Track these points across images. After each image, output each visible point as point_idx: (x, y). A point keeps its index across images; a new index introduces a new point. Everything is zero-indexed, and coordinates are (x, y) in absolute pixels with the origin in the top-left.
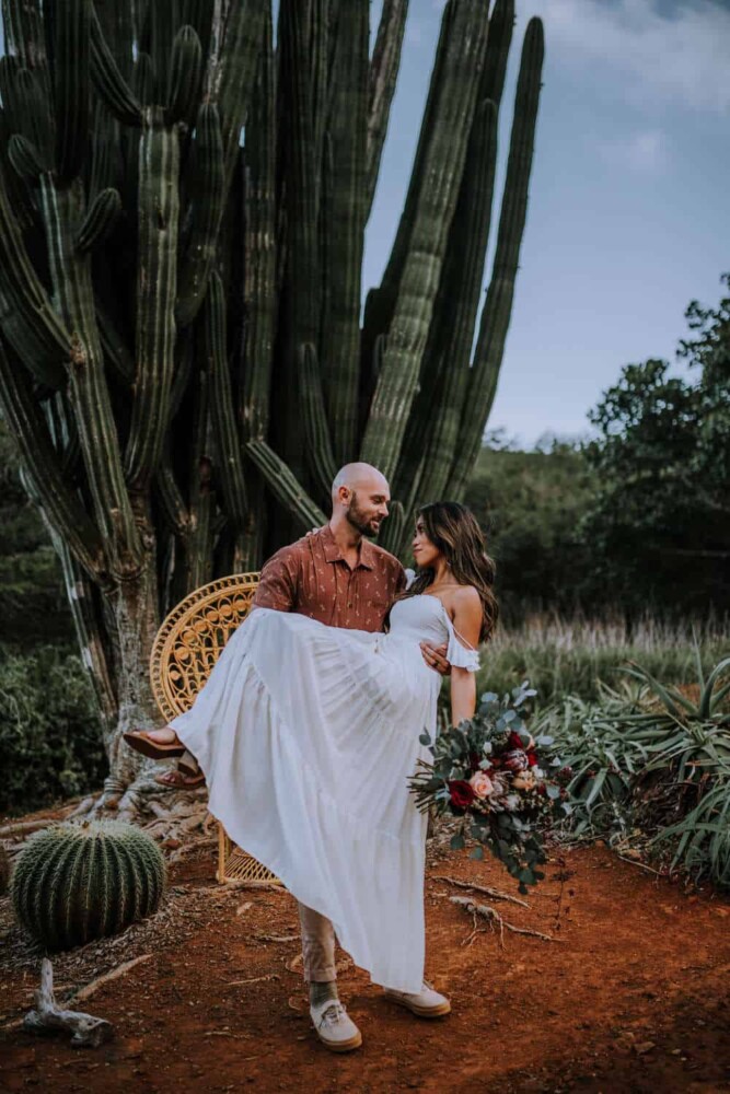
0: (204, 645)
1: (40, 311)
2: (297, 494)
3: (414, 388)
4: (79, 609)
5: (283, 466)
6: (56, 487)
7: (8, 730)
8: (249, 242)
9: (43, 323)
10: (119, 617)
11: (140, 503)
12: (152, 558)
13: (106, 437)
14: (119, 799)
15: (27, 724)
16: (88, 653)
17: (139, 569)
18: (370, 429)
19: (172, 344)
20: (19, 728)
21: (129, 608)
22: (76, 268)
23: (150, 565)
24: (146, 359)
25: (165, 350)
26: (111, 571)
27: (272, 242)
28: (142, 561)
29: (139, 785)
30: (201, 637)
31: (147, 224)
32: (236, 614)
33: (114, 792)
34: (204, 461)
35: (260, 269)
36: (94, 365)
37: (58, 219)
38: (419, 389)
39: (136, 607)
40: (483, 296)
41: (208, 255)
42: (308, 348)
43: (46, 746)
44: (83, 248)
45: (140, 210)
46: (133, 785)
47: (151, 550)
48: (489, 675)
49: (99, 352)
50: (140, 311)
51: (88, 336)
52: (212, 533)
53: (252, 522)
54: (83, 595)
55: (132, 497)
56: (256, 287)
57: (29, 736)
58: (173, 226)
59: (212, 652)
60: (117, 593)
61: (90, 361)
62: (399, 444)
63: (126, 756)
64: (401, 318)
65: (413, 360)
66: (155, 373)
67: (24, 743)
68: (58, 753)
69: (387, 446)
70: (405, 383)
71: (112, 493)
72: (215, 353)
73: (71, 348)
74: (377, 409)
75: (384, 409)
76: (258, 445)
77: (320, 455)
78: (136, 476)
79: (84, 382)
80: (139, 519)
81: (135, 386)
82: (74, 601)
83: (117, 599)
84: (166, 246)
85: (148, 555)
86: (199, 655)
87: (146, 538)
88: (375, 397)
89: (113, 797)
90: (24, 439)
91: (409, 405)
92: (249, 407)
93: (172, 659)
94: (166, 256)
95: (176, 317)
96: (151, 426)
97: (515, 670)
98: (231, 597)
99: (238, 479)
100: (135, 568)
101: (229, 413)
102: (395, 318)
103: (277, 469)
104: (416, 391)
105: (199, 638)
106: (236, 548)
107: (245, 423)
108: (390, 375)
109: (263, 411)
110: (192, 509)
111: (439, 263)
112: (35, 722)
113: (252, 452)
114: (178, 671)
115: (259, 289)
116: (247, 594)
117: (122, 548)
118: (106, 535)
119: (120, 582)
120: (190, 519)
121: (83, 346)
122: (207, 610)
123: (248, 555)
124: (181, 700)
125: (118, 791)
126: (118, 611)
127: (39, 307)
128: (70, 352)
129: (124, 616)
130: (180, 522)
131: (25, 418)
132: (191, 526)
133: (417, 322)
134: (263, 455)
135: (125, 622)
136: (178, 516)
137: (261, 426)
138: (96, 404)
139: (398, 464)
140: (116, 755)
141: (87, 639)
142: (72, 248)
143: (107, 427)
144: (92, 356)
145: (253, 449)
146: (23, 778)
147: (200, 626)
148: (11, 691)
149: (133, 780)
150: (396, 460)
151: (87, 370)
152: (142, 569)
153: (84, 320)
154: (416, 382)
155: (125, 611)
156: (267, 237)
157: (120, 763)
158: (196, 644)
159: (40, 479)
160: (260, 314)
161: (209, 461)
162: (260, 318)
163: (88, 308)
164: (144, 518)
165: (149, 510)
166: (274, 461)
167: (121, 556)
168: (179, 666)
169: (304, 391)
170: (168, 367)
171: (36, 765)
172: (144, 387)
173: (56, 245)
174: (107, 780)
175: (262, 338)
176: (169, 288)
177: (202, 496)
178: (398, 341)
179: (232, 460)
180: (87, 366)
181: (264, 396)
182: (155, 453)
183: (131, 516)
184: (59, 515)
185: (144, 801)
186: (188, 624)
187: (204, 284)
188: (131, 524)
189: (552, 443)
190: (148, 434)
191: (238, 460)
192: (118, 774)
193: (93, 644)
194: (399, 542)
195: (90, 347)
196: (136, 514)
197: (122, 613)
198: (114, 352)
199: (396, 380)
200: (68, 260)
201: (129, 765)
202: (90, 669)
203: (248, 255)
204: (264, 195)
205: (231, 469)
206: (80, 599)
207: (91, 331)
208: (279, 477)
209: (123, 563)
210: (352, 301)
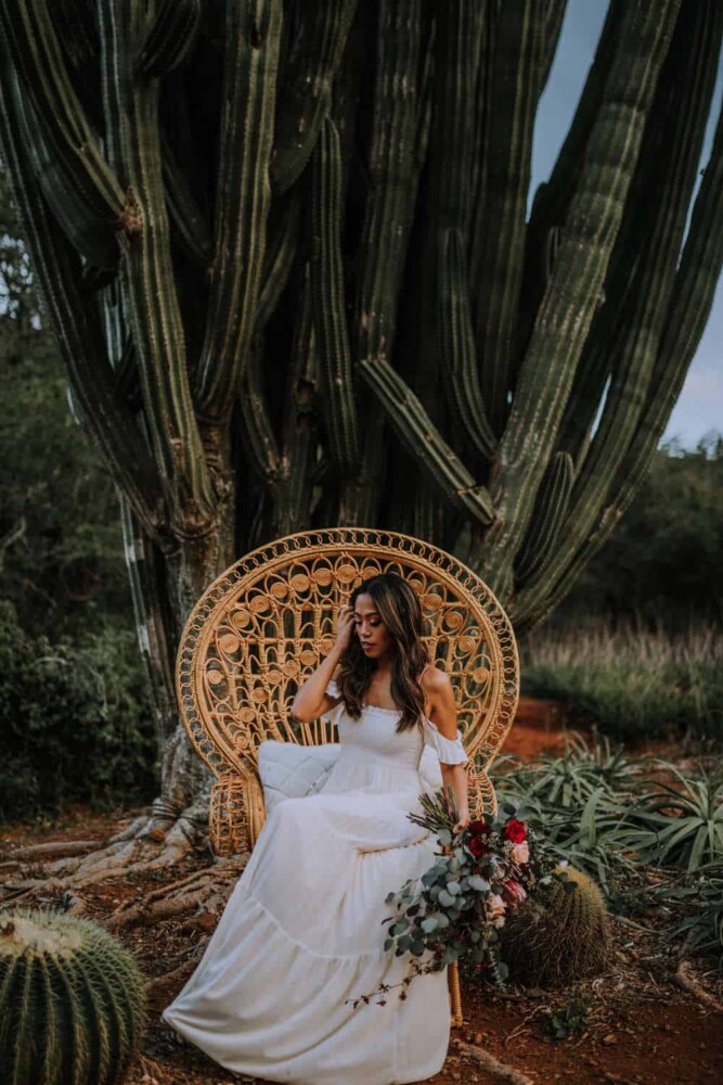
0: (263, 633)
1: (80, 152)
2: (426, 433)
3: (598, 296)
4: (138, 576)
5: (409, 394)
6: (105, 408)
7: (94, 712)
8: (382, 88)
9: (83, 169)
10: (180, 587)
11: (215, 435)
12: (227, 511)
13: (166, 337)
14: (167, 829)
15: (113, 707)
16: (145, 632)
17: (208, 524)
18: (534, 349)
19: (265, 214)
20: (104, 711)
21: (194, 576)
22: (136, 97)
23: (225, 520)
24: (228, 232)
25: (254, 220)
26: (173, 526)
27: (413, 90)
28: (214, 514)
29: (196, 811)
30: (260, 622)
31: (236, 38)
32: (315, 589)
33: (164, 817)
34: (304, 384)
35: (395, 124)
36: (154, 236)
37: (114, 28)
38: (603, 300)
39: (203, 574)
40: (699, 179)
41: (320, 90)
42: (453, 237)
43: (137, 733)
44: (145, 68)
45: (229, 20)
46: (188, 810)
47: (226, 500)
48: (648, 689)
49: (163, 218)
50: (222, 165)
51: (148, 194)
52: (310, 483)
53: (364, 471)
54: (143, 556)
55: (203, 426)
56: (386, 151)
57: (117, 721)
58: (273, 45)
59: (276, 645)
60: (179, 556)
61: (150, 229)
62: (573, 372)
63: (182, 771)
64: (586, 195)
65: (599, 255)
66: (239, 253)
67: (111, 727)
68: (148, 743)
69: (558, 373)
70: (586, 287)
71: (173, 415)
72: (323, 234)
73: (122, 209)
74: (544, 322)
75: (555, 321)
76: (376, 363)
77: (461, 380)
78: (210, 397)
79: (141, 260)
80: (213, 456)
81: (211, 271)
82: (132, 564)
83: (179, 564)
84: (261, 71)
85: (223, 507)
86: (254, 649)
87: (220, 483)
88: (542, 306)
89: (161, 824)
90: (67, 342)
91: (590, 317)
92: (368, 313)
93: (212, 650)
94: (260, 85)
95: (271, 177)
96: (231, 327)
97: (678, 685)
98: (309, 563)
99: (347, 409)
100: (202, 523)
101: (338, 315)
102: (577, 196)
103: (402, 399)
104: (599, 301)
105: (256, 623)
106: (342, 505)
107: (361, 333)
108: (566, 273)
109: (387, 320)
110: (286, 448)
111: (643, 121)
112: (123, 706)
113: (369, 374)
114: (220, 669)
115: (391, 152)
116: (333, 559)
117: (185, 494)
118: (164, 474)
119: (182, 541)
120: (281, 461)
121: (141, 207)
122: (272, 580)
123: (356, 515)
124: (220, 716)
125: (170, 818)
126: (180, 580)
127: (79, 146)
128: (121, 214)
129: (187, 587)
130: (268, 465)
131: (70, 313)
132: (282, 472)
133: (609, 201)
134: (384, 379)
135: (188, 594)
136: (266, 459)
137: (383, 339)
138: (154, 290)
139: (570, 400)
140: (170, 768)
141: (144, 614)
142: (131, 70)
143: (170, 324)
144: (152, 223)
145: (370, 370)
146: (110, 769)
147: (259, 605)
148: (101, 669)
149: (189, 804)
150: (566, 395)
151: (145, 242)
152: (213, 525)
153: (144, 172)
154: (600, 285)
155: (189, 581)
156: (405, 82)
157: (174, 780)
158: (252, 632)
159: (85, 396)
160: (390, 187)
161: (311, 386)
162: (389, 194)
163: (151, 156)
164: (219, 457)
165: (228, 446)
166: (398, 387)
167: (184, 505)
168: (223, 663)
169: (445, 292)
170: (257, 247)
171: (126, 754)
172: (223, 272)
173: (110, 66)
174: (158, 801)
175: (391, 219)
176: (262, 131)
177: (299, 432)
178: (579, 228)
179: (340, 381)
180: (144, 235)
181: (389, 299)
182: (235, 367)
183: (200, 451)
184: (108, 446)
185: (200, 834)
186: (241, 600)
187: (313, 134)
188: (197, 461)
189: (716, 444)
190: (227, 339)
191: (349, 384)
192: (171, 794)
193: (152, 621)
194: (565, 509)
195: (150, 210)
196: (207, 451)
197: (184, 582)
198: (186, 222)
199: (573, 281)
200: (127, 86)
201: (186, 784)
202: (146, 652)
203: (378, 107)
204: (405, 24)
205: (337, 395)
206: (139, 562)
207: (154, 189)
208: (403, 408)
209: (186, 516)
210: (518, 168)
